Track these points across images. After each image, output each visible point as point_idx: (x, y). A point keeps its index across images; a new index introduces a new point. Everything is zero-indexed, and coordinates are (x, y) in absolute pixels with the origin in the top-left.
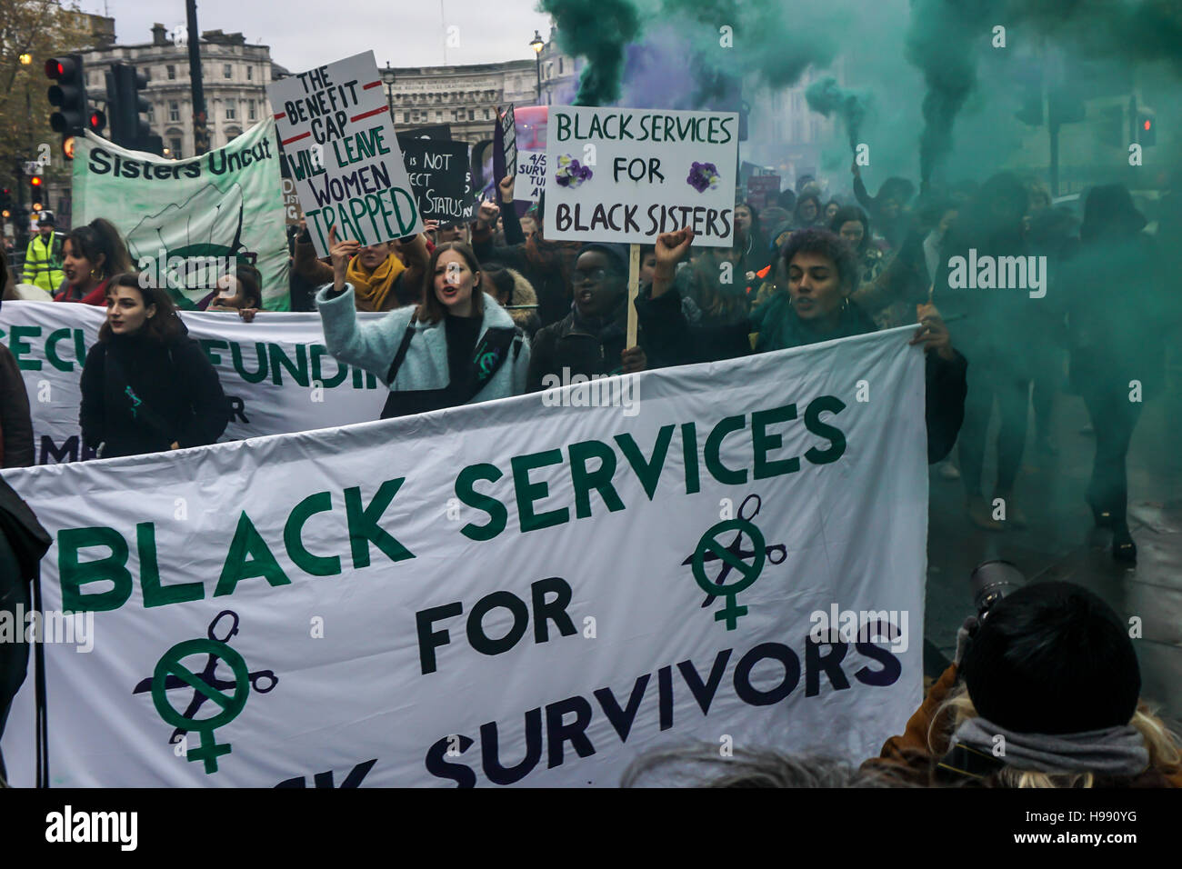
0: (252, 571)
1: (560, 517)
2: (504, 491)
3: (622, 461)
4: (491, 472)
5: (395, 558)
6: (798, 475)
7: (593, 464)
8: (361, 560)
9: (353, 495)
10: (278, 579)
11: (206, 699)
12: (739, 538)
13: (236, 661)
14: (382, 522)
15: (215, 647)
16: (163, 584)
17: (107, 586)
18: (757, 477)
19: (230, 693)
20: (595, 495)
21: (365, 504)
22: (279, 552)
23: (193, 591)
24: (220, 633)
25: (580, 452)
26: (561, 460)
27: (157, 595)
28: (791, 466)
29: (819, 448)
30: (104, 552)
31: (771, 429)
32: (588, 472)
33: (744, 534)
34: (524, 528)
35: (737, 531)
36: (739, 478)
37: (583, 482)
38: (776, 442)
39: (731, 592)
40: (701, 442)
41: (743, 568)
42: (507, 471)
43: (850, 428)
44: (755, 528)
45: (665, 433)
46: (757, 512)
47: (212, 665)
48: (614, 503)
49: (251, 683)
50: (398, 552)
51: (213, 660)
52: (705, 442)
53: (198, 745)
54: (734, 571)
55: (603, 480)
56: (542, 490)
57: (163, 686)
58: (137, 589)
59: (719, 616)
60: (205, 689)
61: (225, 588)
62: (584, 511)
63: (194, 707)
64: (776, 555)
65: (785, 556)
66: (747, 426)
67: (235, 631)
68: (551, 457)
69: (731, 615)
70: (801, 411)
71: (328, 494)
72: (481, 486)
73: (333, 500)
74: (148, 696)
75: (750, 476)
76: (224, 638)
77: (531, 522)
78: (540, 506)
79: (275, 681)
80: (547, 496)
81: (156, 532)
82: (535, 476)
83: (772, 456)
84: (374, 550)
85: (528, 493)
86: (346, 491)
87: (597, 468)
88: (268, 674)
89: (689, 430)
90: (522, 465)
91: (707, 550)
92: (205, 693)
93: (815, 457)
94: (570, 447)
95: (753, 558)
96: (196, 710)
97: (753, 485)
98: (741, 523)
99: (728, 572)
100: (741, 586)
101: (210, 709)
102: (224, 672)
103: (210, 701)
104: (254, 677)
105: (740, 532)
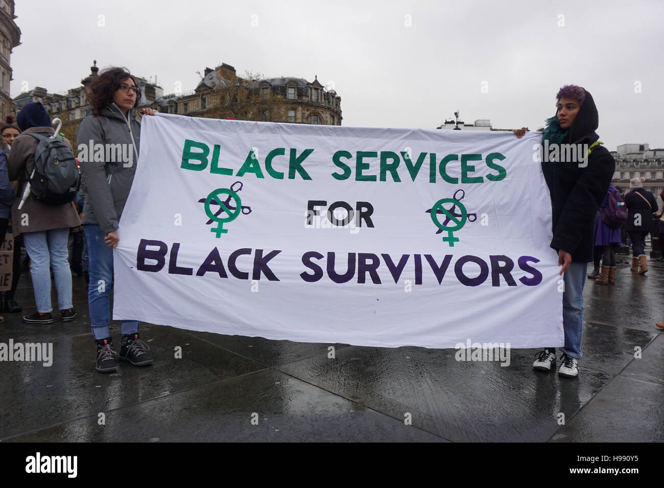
0: (251, 171)
1: (373, 178)
2: (352, 163)
3: (402, 163)
4: (348, 155)
5: (304, 178)
6: (483, 184)
7: (390, 161)
8: (292, 176)
9: (293, 151)
10: (260, 175)
11: (224, 211)
12: (454, 208)
13: (238, 200)
14: (302, 164)
15: (232, 193)
16: (219, 167)
17: (198, 162)
18: (463, 182)
19: (233, 211)
20: (388, 173)
21: (297, 156)
22: (263, 166)
23: (229, 172)
24: (235, 188)
25: (385, 155)
26: (377, 157)
27: (215, 169)
28: (479, 180)
29: (493, 174)
30: (200, 151)
31: (470, 163)
32: (387, 163)
33: (456, 206)
34: (357, 179)
35: (453, 204)
36: (454, 181)
37: (384, 168)
38: (472, 169)
39: (451, 230)
40: (438, 162)
41: (456, 221)
42: (354, 156)
43: (508, 168)
44: (462, 204)
45: (423, 156)
46: (463, 197)
47: (229, 199)
48: (396, 178)
49: (241, 210)
50: (306, 177)
51: (230, 197)
52: (439, 163)
53: (216, 227)
54: (451, 221)
55: (393, 168)
56: (367, 166)
57: (210, 202)
58: (209, 166)
59: (445, 239)
60: (224, 207)
61: (240, 174)
62: (383, 178)
63: (218, 213)
64: (472, 218)
65: (476, 219)
66: (459, 160)
67: (240, 189)
68: (372, 154)
69: (451, 240)
70: (484, 157)
71: (284, 149)
72: (343, 159)
73: (286, 152)
74: (203, 204)
75: (460, 181)
76: (236, 190)
77: (359, 177)
78: (365, 173)
79: (250, 211)
80: (368, 169)
81: (221, 149)
82: (365, 160)
83: (470, 175)
84: (297, 174)
85: (361, 166)
86: (291, 149)
87: (391, 163)
88: (249, 208)
89: (433, 157)
90: (360, 155)
91: (438, 209)
92: (223, 209)
93: (491, 177)
94: (381, 152)
95: (461, 218)
96: (219, 214)
97: (460, 185)
98: (455, 200)
99: (449, 221)
100: (456, 229)
101: (224, 215)
102: (233, 203)
103: (225, 212)
104: (243, 208)
105: (454, 205)
